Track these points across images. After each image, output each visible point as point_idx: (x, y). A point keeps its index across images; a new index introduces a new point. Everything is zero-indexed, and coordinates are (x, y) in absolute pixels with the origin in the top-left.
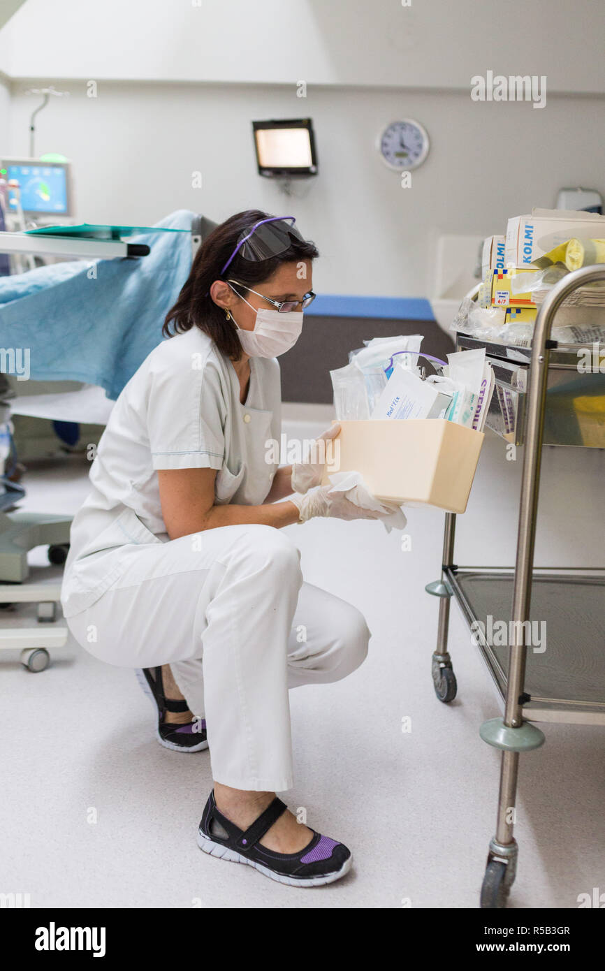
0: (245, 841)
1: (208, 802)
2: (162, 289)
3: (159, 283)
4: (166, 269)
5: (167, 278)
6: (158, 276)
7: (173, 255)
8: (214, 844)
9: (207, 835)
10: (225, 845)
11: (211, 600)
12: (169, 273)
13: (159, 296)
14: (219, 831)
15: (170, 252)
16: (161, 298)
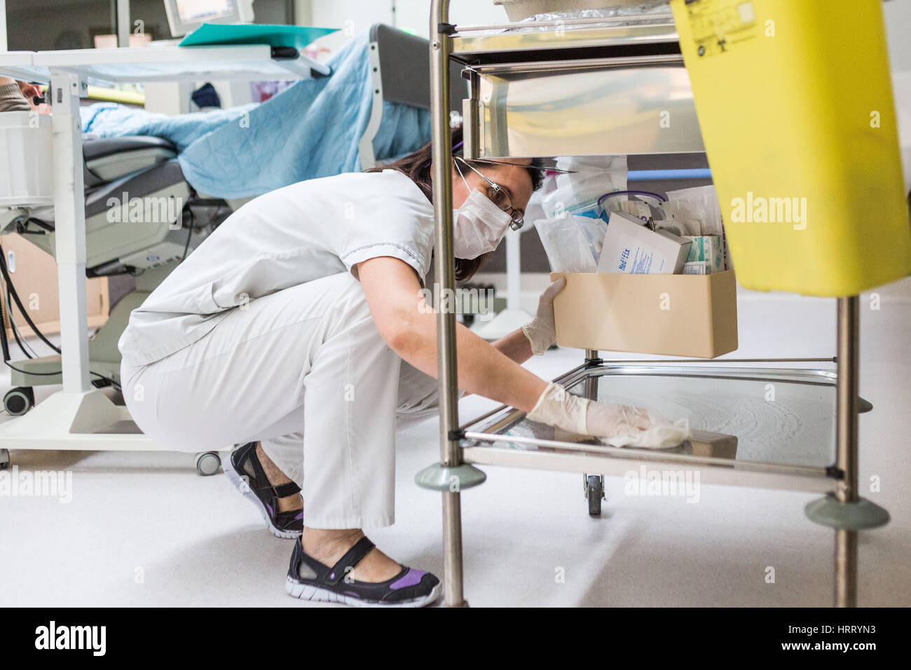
0: (333, 576)
1: (295, 548)
2: (349, 102)
3: (346, 96)
4: (354, 81)
5: (355, 91)
6: (344, 89)
7: (361, 67)
8: (302, 586)
9: (296, 578)
10: (314, 585)
11: (323, 343)
12: (357, 86)
13: (347, 109)
14: (306, 572)
15: (357, 65)
16: (350, 110)
